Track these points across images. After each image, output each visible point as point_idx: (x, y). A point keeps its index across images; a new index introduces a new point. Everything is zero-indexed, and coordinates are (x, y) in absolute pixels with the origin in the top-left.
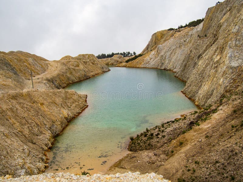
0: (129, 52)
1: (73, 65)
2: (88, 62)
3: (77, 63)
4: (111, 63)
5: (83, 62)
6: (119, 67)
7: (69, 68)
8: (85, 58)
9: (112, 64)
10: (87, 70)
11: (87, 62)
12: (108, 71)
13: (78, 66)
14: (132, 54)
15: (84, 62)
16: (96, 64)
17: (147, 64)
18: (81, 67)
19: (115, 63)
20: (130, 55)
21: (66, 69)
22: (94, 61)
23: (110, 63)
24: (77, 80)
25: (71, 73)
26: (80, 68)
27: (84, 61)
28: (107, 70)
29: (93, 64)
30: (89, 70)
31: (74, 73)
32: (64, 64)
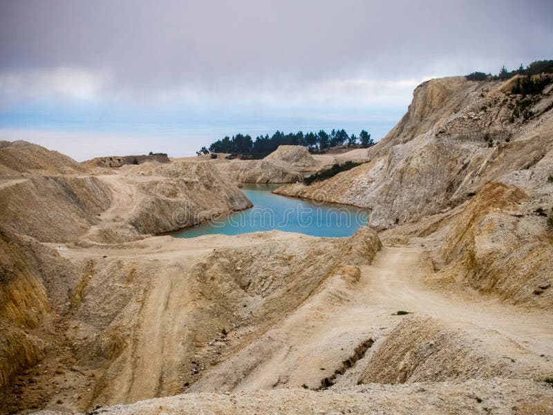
0: (343, 131)
1: (163, 192)
2: (197, 182)
3: (172, 187)
4: (264, 179)
5: (184, 184)
6: (284, 195)
7: (159, 201)
8: (189, 173)
9: (267, 182)
10: (193, 204)
11: (192, 182)
12: (247, 208)
13: (174, 194)
14: (354, 138)
15: (186, 183)
16: (215, 187)
17: (358, 197)
18: (182, 197)
19: (276, 180)
20: (346, 142)
21: (153, 202)
22: (210, 181)
23: (259, 179)
24: (173, 228)
25: (162, 212)
26: (179, 199)
27: (186, 179)
28: (244, 206)
29: (208, 187)
30: (197, 204)
31: (168, 211)
32: (144, 188)
